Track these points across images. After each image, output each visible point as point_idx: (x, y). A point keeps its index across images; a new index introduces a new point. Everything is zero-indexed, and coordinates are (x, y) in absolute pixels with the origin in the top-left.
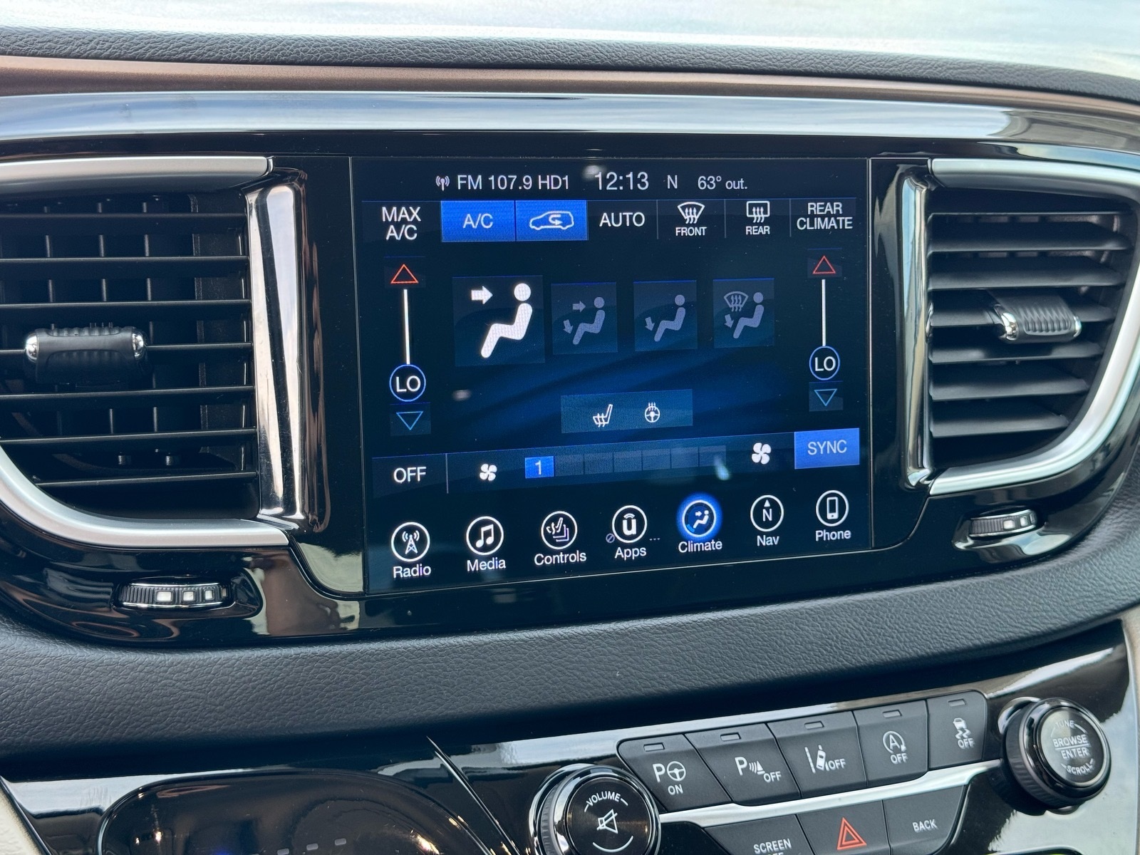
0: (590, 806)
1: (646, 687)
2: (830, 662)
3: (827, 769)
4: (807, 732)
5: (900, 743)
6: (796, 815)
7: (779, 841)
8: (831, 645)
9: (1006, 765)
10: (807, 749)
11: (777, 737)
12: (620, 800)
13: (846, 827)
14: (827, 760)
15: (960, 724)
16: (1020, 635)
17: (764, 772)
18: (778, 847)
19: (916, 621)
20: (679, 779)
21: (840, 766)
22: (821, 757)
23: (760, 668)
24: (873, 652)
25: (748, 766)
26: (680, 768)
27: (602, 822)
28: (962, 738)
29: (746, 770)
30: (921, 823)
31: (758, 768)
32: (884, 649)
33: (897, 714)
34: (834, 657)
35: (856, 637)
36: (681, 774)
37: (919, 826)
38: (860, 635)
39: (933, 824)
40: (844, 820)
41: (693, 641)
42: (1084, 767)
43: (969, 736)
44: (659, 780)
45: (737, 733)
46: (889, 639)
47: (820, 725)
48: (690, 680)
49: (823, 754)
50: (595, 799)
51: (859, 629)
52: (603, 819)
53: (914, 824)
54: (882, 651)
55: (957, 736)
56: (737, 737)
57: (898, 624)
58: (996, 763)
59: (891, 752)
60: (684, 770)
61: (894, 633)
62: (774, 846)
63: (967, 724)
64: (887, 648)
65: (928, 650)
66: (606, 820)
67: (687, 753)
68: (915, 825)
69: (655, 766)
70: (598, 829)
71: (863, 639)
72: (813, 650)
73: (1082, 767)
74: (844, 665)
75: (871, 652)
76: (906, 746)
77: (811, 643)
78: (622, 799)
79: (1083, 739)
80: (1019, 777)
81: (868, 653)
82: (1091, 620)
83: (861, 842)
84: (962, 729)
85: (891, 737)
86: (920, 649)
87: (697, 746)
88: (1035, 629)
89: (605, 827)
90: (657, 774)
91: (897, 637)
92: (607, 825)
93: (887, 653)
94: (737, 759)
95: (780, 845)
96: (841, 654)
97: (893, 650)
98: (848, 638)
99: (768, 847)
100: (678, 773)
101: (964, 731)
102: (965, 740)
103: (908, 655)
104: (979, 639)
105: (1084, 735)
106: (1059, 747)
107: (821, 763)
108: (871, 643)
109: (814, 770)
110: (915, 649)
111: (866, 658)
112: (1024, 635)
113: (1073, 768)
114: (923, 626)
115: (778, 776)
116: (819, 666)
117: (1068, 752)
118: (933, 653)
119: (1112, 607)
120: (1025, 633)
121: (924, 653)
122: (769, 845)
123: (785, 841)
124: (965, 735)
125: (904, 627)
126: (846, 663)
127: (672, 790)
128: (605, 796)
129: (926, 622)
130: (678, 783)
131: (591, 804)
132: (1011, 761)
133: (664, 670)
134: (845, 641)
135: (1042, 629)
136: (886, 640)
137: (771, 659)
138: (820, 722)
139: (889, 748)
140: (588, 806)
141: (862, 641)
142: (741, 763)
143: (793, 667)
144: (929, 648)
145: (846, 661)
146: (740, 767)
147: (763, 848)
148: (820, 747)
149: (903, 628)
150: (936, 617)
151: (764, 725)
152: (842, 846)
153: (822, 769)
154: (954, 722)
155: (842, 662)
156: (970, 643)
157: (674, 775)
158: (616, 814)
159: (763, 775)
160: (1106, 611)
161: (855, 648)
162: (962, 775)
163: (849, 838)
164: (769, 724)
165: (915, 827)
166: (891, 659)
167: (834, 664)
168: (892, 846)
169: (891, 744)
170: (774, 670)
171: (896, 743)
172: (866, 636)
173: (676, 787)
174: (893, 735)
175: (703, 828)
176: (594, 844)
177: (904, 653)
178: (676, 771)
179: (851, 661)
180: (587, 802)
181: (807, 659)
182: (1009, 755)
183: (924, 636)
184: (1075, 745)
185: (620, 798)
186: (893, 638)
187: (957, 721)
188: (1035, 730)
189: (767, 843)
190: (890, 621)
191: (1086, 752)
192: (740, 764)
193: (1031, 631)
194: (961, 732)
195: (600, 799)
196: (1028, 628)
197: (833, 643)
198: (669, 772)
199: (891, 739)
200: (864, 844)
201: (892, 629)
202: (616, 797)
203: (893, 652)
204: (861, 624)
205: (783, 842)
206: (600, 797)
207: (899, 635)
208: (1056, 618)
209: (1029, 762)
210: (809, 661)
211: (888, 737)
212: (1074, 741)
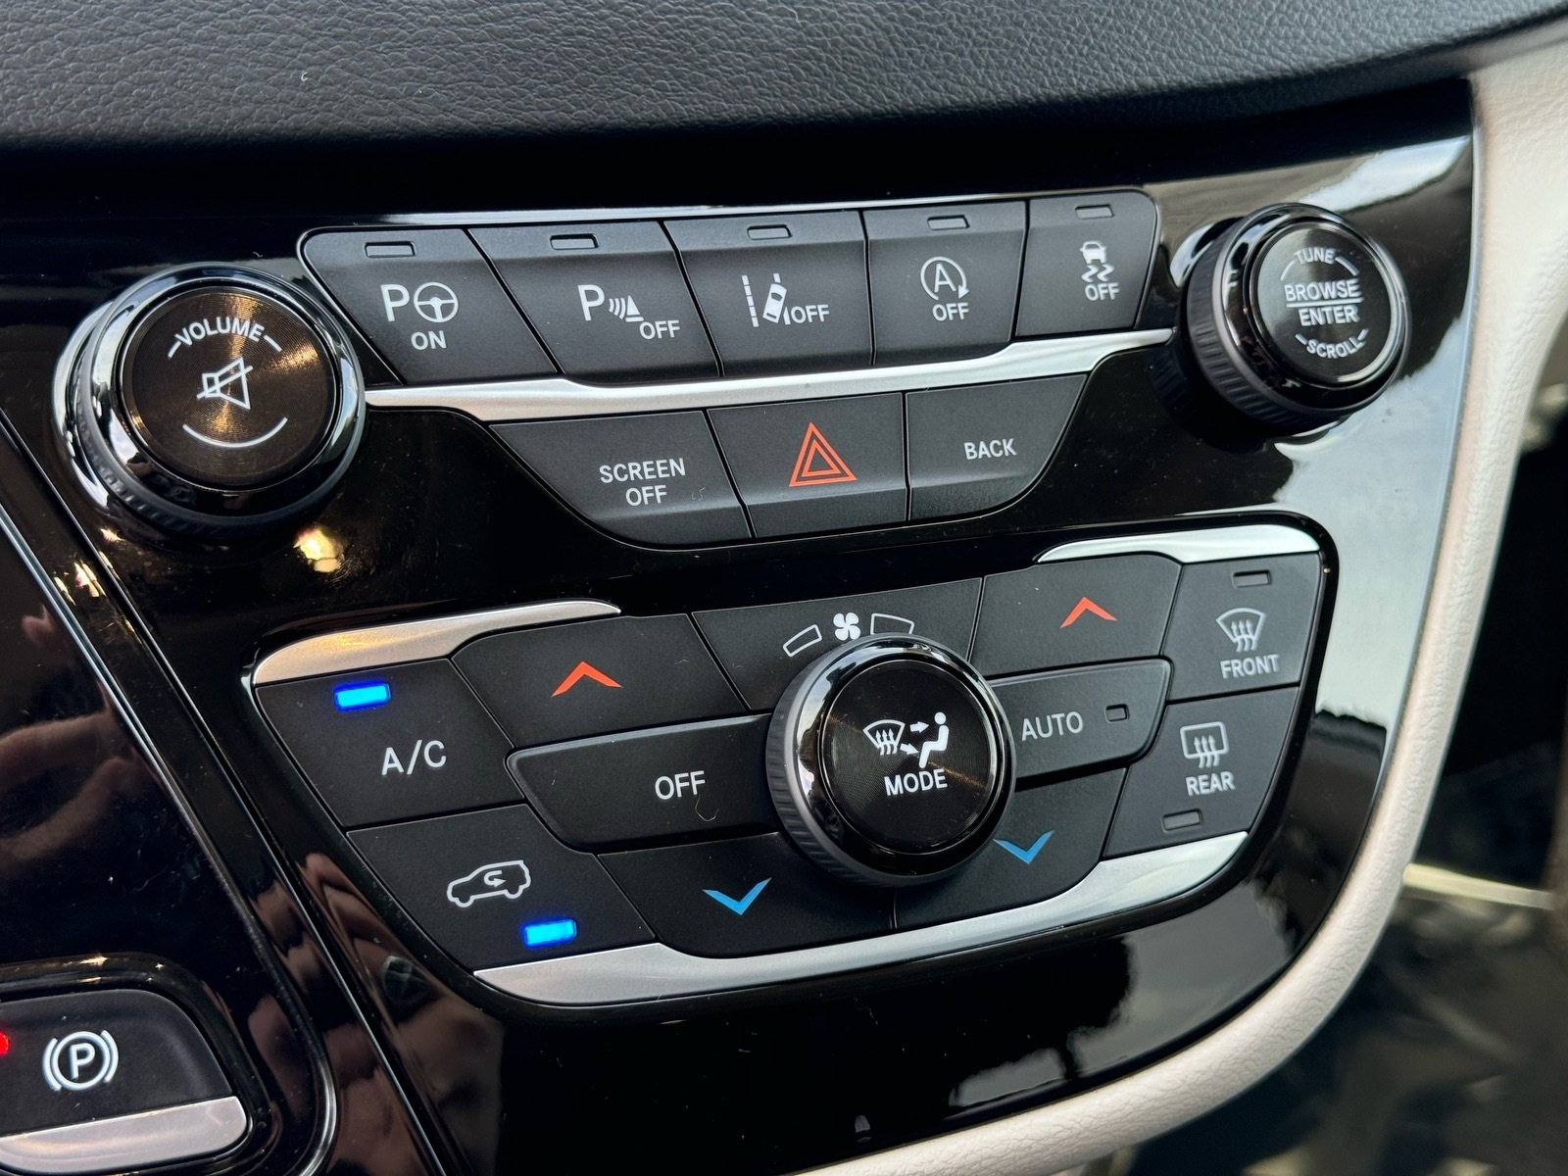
0: (183, 345)
1: (372, 114)
2: (814, 96)
3: (787, 322)
4: (752, 244)
5: (957, 282)
6: (704, 409)
7: (658, 463)
8: (819, 59)
9: (1183, 340)
10: (745, 280)
11: (680, 248)
12: (261, 338)
13: (814, 439)
14: (789, 303)
15: (1094, 253)
16: (1246, 73)
17: (641, 319)
18: (655, 473)
19: (1018, 24)
20: (439, 319)
21: (816, 318)
22: (776, 297)
23: (650, 96)
24: (914, 81)
25: (606, 303)
26: (444, 295)
27: (211, 382)
28: (1095, 280)
29: (598, 312)
30: (982, 445)
31: (628, 309)
32: (938, 77)
33: (961, 223)
34: (826, 88)
35: (879, 45)
36: (446, 310)
37: (977, 449)
38: (887, 44)
39: (1008, 447)
40: (812, 428)
41: (492, 20)
42: (1345, 345)
43: (1111, 278)
44: (391, 317)
45: (590, 236)
46: (954, 57)
47: (783, 232)
48: (481, 107)
49: (782, 291)
50: (197, 331)
51: (887, 31)
52: (216, 376)
53: (966, 445)
54: (933, 81)
55: (1086, 277)
56: (589, 243)
57: (976, 27)
58: (1162, 335)
59: (936, 298)
60: (455, 301)
61: (967, 44)
62: (646, 470)
63: (1108, 254)
64: (948, 77)
65: (1039, 91)
66: (221, 378)
67: (467, 267)
68: (969, 448)
69: (386, 289)
70: (199, 396)
71: (893, 53)
72: (777, 66)
73: (1340, 345)
74: (846, 106)
75: (909, 83)
76: (967, 287)
77: (774, 50)
78: (267, 338)
79: (1349, 289)
80: (1205, 363)
81: (902, 83)
82: (1402, 58)
83: (845, 475)
84: (1096, 262)
85: (939, 267)
86: (1021, 87)
87: (492, 255)
88: (1279, 63)
89: (219, 394)
90: (390, 305)
91: (972, 54)
92: (224, 390)
93: (946, 88)
94: (582, 289)
95: (660, 469)
96: (841, 82)
97: (960, 83)
98: (858, 47)
99: (632, 472)
100: (440, 305)
101: (1102, 269)
102: (1100, 286)
103: (993, 97)
104: (1154, 74)
105: (1353, 281)
106: (1296, 301)
107: (773, 308)
108: (911, 63)
109: (755, 323)
110: (1010, 84)
111: (897, 95)
112: (1253, 75)
113: (1322, 345)
114: (1031, 35)
115: (672, 329)
116: (788, 103)
117: (1312, 312)
118: (1048, 96)
119: (1450, 30)
120: (1256, 71)
121: (1028, 95)
122: (634, 468)
123: (672, 463)
124: (1101, 276)
125: (990, 34)
126: (851, 101)
127: (420, 341)
128: (224, 326)
129: (1038, 28)
130: (436, 328)
131: (189, 342)
132: (1193, 330)
133: (421, 78)
134: (851, 53)
135: (1293, 64)
136: (947, 59)
137: (677, 78)
138: (784, 226)
139: (932, 290)
140: (177, 345)
141: (891, 56)
142: (591, 296)
143: (727, 101)
144: (1042, 86)
145: (852, 96)
146: (586, 305)
147: (621, 472)
148: (777, 278)
149: (986, 37)
150: (1064, 19)
151: (656, 225)
152: (800, 478)
153: (776, 321)
154: (1083, 250)
155: (841, 98)
156: (1133, 82)
157: (430, 311)
158: (250, 368)
159: (640, 323)
160: (1436, 39)
161: (874, 70)
162: (1086, 354)
163: (819, 463)
164: (666, 223)
165: (968, 451)
166: (953, 101)
167: (822, 101)
168: (913, 484)
169: (938, 283)
170: (682, 103)
171: (949, 282)
172: (901, 47)
173: (432, 335)
174: (944, 264)
175: (486, 424)
176: (186, 427)
177: (984, 92)
178: (436, 303)
179: (863, 98)
180: (177, 336)
181: (762, 86)
182: (1190, 317)
183: (1033, 59)
184: (1330, 299)
185: (263, 333)
186: (961, 55)
187: (1089, 247)
188: (1247, 265)
189: (630, 465)
190: (959, 19)
191: (1352, 315)
192: (589, 299)
193: (1268, 68)
194: (1094, 270)
195: (210, 333)
196: (1264, 58)
197: (823, 54)
198: (417, 304)
199: (939, 272)
200: (852, 478)
201: (963, 35)
202: (254, 331)
203: (959, 88)
204: (892, 19)
205: (668, 465)
206: (213, 326)
207: (976, 50)
208: (1325, 43)
209: (1229, 336)
210: (766, 91)
211: (932, 267)
212: (1329, 289)
